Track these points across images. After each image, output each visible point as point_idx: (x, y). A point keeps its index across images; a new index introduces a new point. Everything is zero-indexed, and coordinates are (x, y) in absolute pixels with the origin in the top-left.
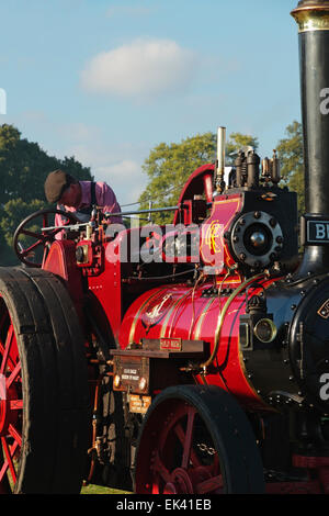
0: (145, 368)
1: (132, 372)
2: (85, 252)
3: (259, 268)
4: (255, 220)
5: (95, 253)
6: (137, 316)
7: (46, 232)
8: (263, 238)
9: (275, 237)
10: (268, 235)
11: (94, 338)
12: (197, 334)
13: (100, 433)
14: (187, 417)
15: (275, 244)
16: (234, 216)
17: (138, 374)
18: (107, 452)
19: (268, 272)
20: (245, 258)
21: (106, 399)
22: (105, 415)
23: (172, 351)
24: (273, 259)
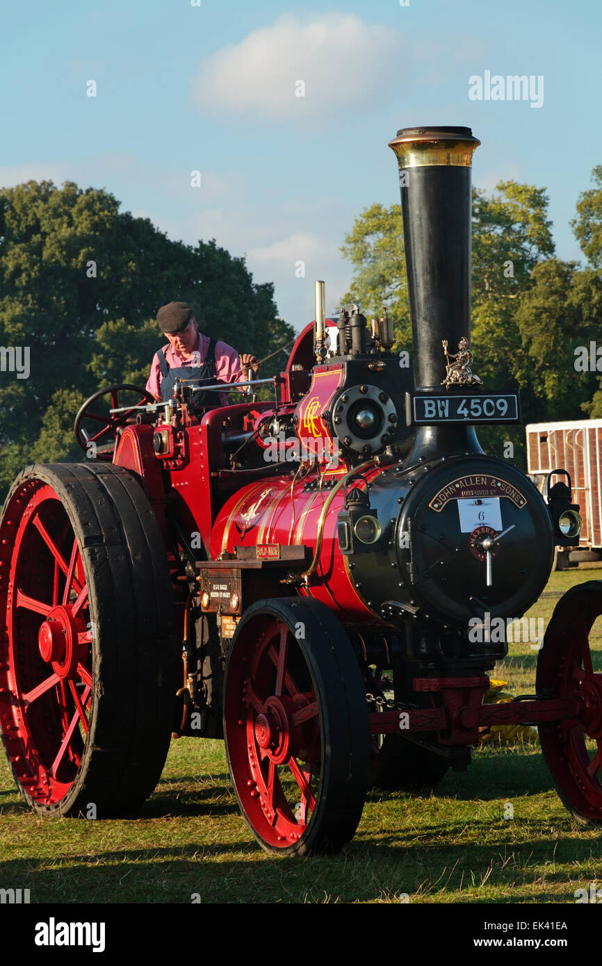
0: (237, 582)
1: (224, 587)
2: (164, 439)
3: (368, 453)
4: (362, 396)
5: (176, 440)
6: (231, 518)
7: (117, 415)
8: (371, 417)
9: (387, 415)
10: (379, 413)
11: (180, 548)
12: (299, 536)
13: (192, 668)
14: (279, 636)
15: (387, 424)
16: (335, 391)
17: (229, 590)
18: (202, 693)
19: (377, 459)
20: (350, 442)
21: (198, 625)
22: (198, 646)
23: (269, 559)
24: (385, 442)
